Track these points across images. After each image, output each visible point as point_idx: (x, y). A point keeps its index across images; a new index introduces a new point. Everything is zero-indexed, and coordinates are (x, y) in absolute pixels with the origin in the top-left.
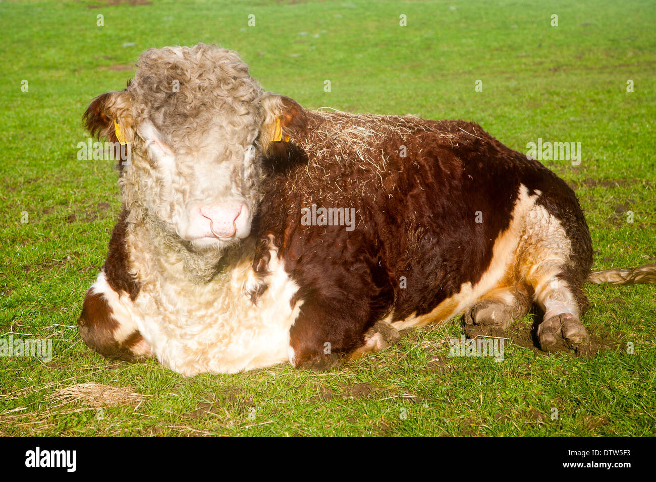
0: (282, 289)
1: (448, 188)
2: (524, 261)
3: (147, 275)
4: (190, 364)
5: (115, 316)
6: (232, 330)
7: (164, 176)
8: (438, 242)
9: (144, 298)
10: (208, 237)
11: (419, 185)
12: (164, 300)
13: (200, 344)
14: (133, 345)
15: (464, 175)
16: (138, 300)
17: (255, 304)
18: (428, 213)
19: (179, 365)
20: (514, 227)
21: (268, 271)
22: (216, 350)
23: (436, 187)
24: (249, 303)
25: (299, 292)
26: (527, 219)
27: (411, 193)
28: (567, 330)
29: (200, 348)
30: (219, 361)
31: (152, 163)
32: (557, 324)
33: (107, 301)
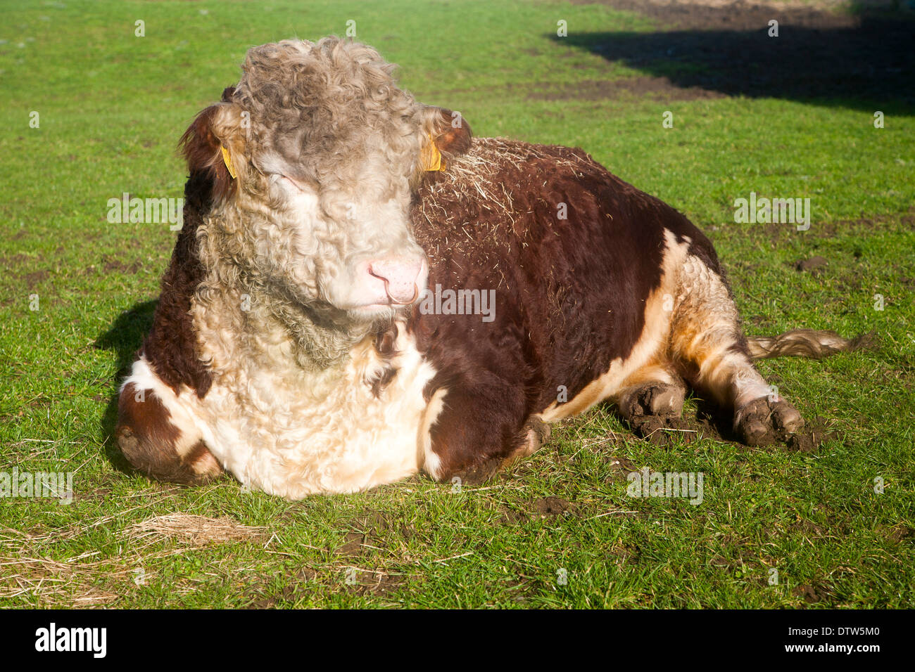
0: (414, 374)
1: (586, 232)
2: (682, 329)
3: (225, 361)
4: (295, 482)
5: (174, 421)
6: (346, 433)
7: (298, 221)
8: (583, 306)
9: (217, 394)
10: (379, 303)
11: (551, 230)
12: (254, 395)
13: (305, 454)
14: (196, 460)
15: (602, 213)
16: (208, 397)
17: (378, 397)
18: (567, 267)
19: (278, 485)
20: (668, 285)
21: (396, 350)
22: (327, 462)
23: (572, 232)
24: (369, 395)
25: (436, 378)
26: (682, 274)
27: (544, 240)
28: (784, 417)
29: (305, 459)
30: (334, 477)
31: (276, 205)
32: (765, 409)
33: (160, 400)
